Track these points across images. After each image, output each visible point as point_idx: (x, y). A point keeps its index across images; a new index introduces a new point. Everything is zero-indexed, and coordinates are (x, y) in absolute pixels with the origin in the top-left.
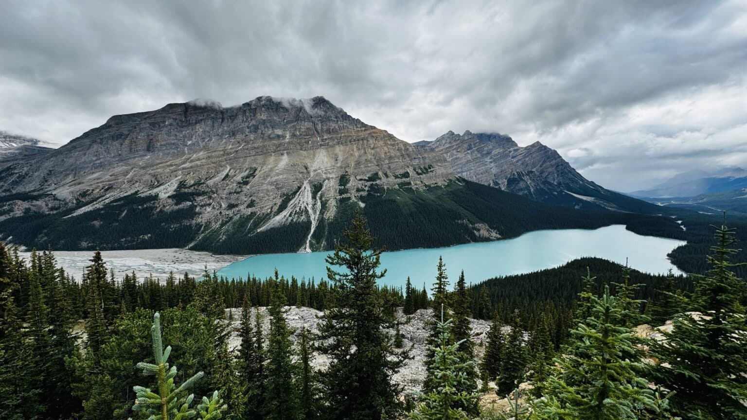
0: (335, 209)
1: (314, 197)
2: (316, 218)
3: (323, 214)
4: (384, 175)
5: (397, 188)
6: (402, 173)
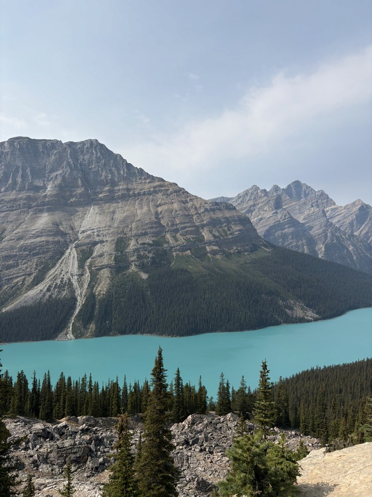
0: (108, 281)
1: (81, 266)
2: (83, 294)
3: (92, 288)
4: (173, 239)
5: (188, 254)
6: (195, 236)
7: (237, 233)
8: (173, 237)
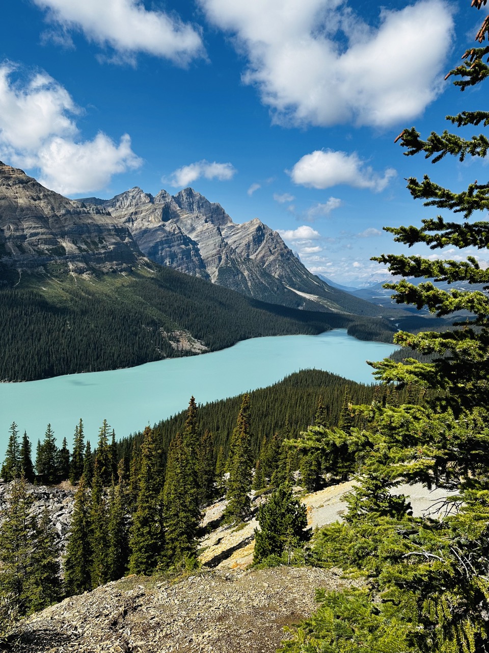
4: (17, 249)
5: (42, 271)
6: (51, 247)
7: (112, 247)
8: (18, 247)
